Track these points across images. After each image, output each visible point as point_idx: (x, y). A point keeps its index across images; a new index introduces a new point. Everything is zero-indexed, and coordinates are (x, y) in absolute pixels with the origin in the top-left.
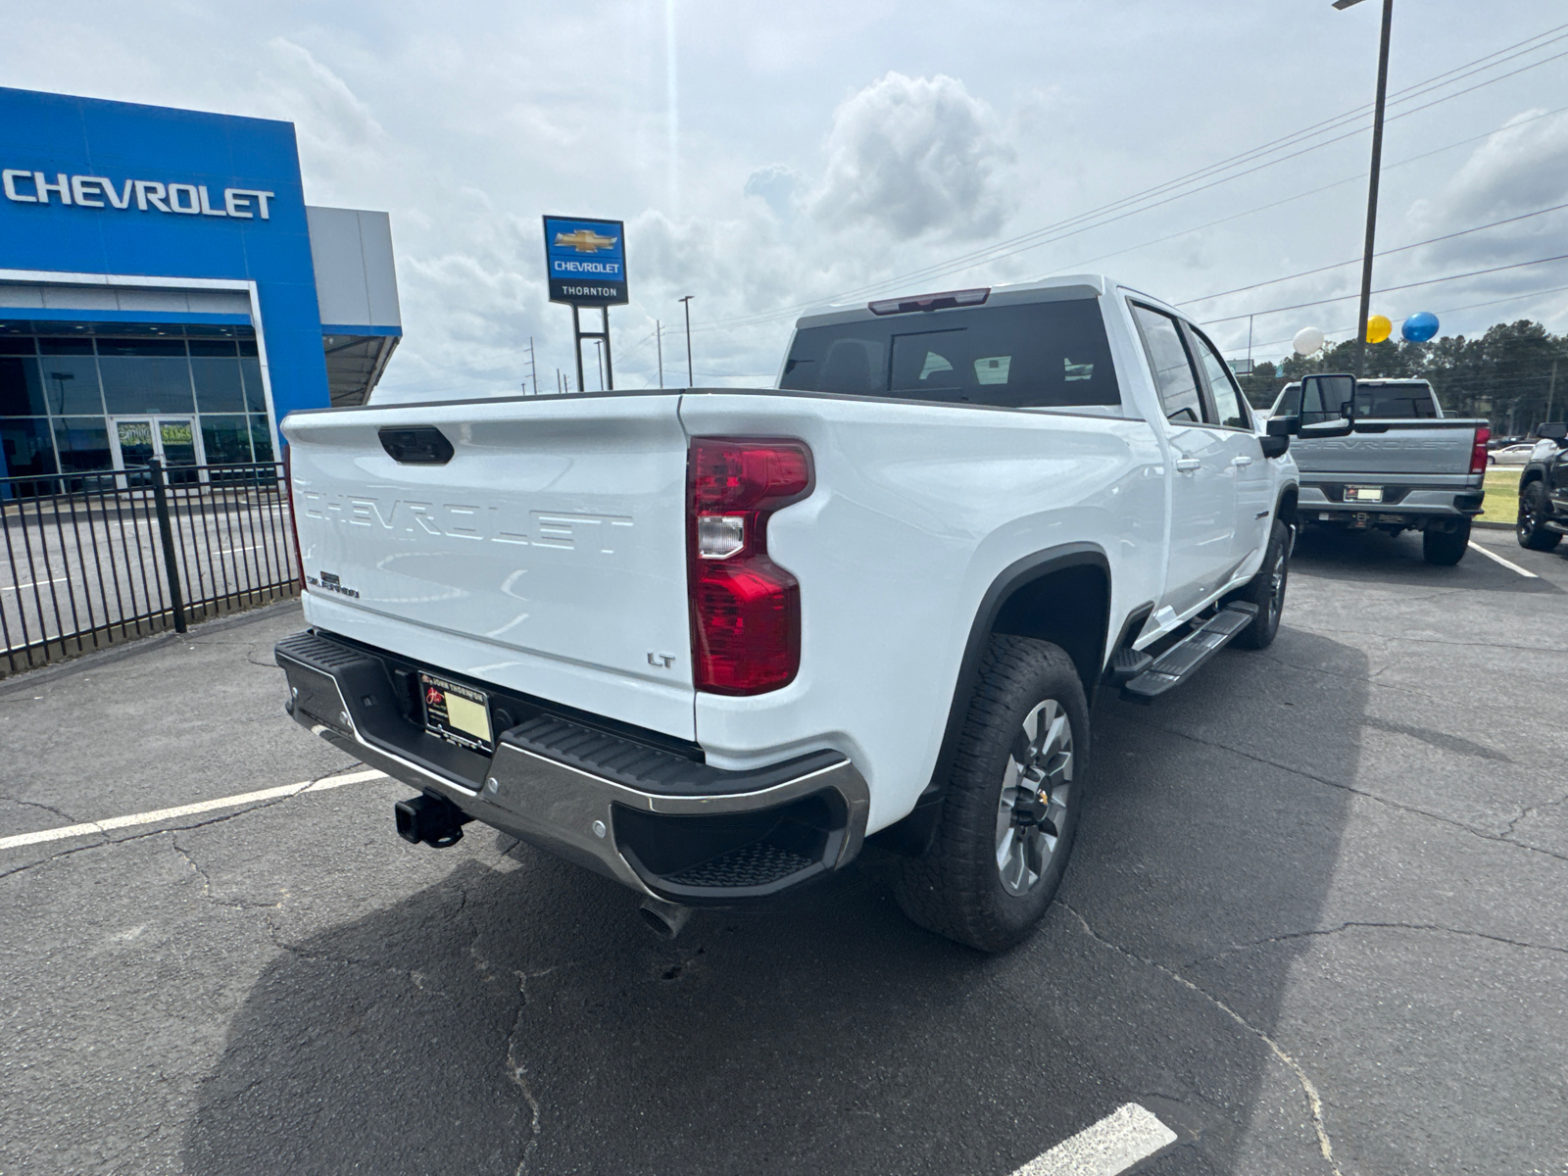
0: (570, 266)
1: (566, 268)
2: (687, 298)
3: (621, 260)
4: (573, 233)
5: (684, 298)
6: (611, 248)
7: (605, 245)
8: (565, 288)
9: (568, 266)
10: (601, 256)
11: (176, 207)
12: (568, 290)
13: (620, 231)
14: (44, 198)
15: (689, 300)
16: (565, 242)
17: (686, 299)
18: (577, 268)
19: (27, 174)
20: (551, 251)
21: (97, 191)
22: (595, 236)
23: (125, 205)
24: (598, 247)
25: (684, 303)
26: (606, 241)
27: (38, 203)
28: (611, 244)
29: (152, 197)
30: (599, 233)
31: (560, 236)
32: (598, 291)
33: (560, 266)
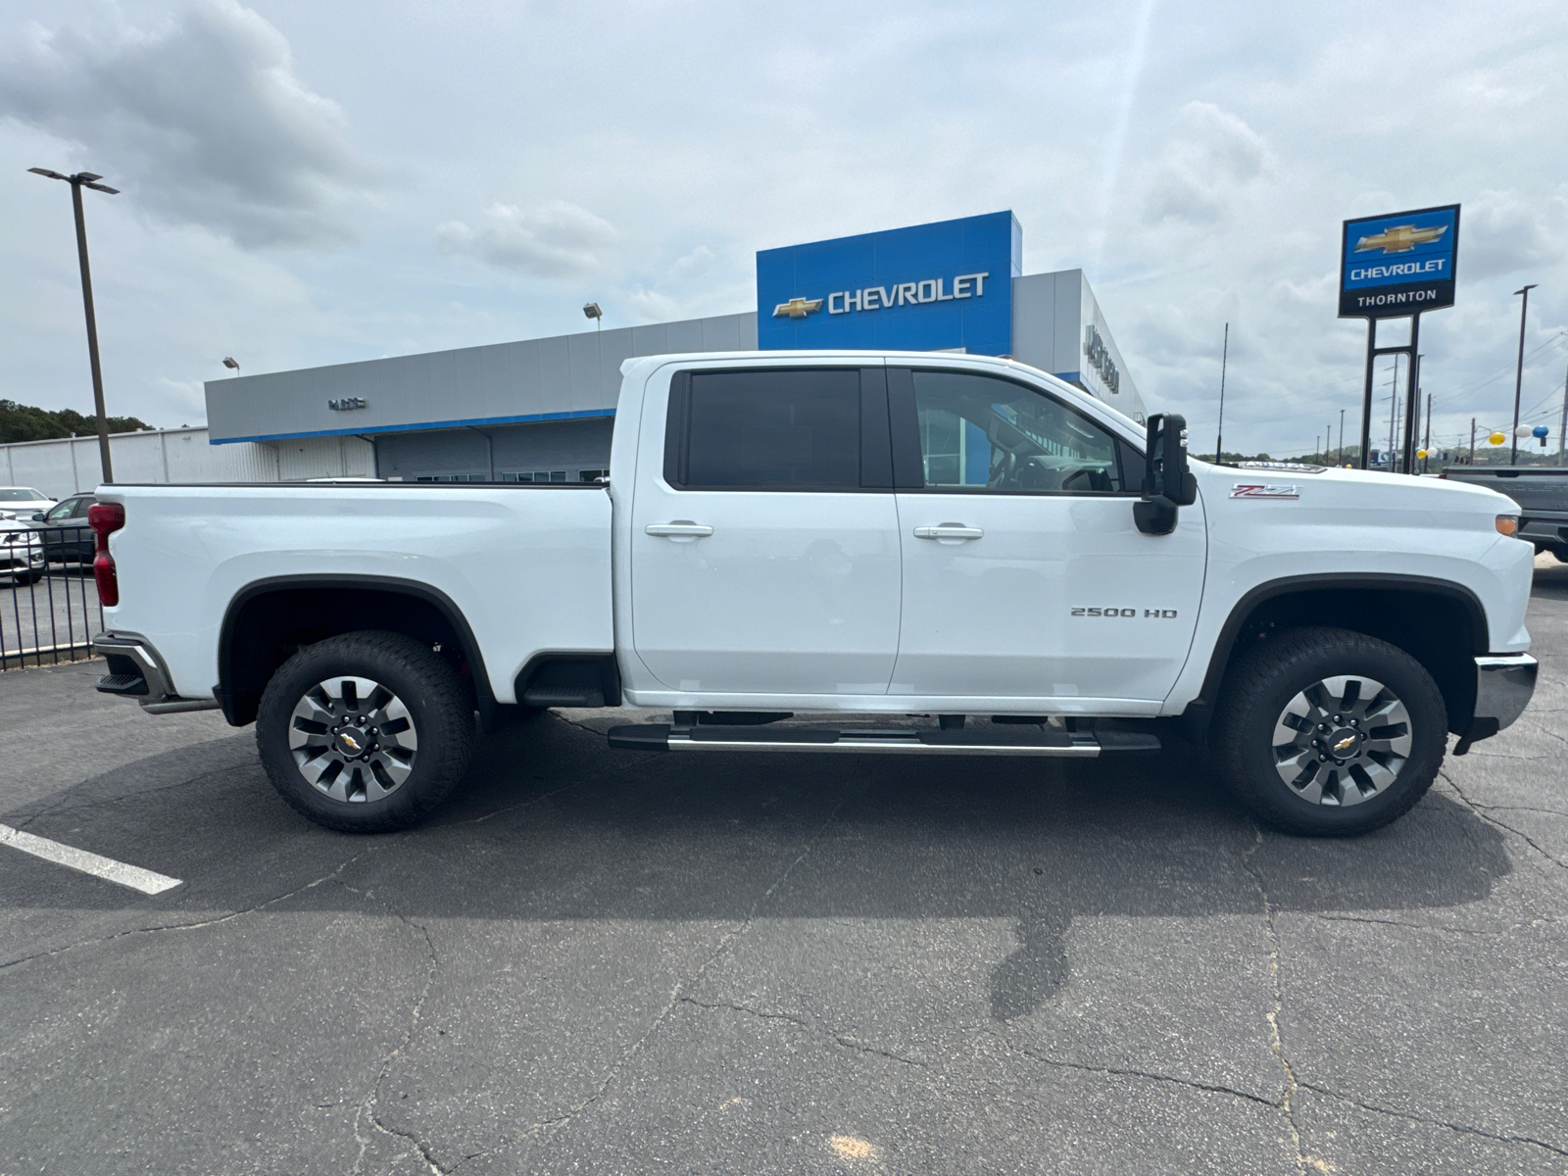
0: (1373, 273)
1: (1366, 276)
2: (1527, 288)
3: (1450, 253)
4: (1383, 232)
5: (1522, 288)
6: (1437, 240)
7: (1428, 238)
8: (1361, 299)
9: (1369, 273)
10: (1421, 252)
11: (921, 299)
12: (1364, 301)
13: (1453, 218)
14: (847, 309)
15: (1529, 291)
16: (1371, 245)
17: (1525, 291)
18: (1382, 273)
19: (840, 294)
20: (1348, 260)
21: (876, 297)
22: (1414, 230)
23: (891, 304)
24: (1417, 244)
25: (1522, 295)
26: (1432, 233)
27: (844, 313)
28: (1436, 237)
29: (908, 295)
30: (1419, 225)
31: (1363, 240)
32: (1408, 297)
33: (1358, 275)
